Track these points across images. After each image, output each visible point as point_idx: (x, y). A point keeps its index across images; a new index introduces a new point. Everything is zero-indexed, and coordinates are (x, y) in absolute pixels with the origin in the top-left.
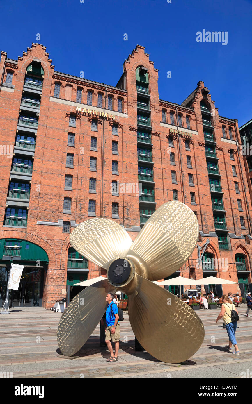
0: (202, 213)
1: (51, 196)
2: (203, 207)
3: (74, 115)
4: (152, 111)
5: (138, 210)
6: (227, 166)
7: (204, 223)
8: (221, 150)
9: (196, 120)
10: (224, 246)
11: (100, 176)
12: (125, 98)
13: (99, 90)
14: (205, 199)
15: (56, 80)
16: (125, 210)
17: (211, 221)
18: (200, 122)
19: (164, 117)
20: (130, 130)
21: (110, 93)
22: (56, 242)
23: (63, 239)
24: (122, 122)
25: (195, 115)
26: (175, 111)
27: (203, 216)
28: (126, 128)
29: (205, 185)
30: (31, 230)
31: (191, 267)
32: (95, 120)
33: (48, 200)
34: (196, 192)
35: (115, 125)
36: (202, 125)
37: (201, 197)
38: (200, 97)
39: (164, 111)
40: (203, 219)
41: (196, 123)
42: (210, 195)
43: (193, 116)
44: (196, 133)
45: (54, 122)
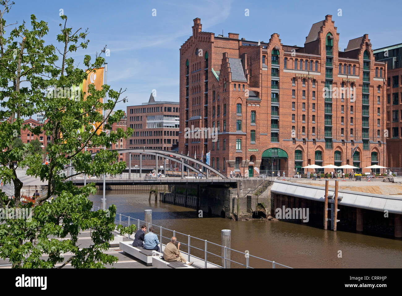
0: (356, 130)
1: (287, 127)
2: (357, 126)
3: (294, 79)
4: (334, 67)
5: (324, 130)
6: (374, 98)
7: (356, 135)
8: (373, 87)
9: (359, 68)
10: (366, 148)
11: (307, 113)
12: (319, 61)
13: (306, 59)
14: (358, 121)
15: (285, 57)
16: (318, 131)
17: (360, 134)
18: (361, 69)
19: (340, 69)
20: (322, 83)
21: (311, 59)
22: (290, 149)
23: (293, 147)
24: (318, 79)
25: (359, 64)
26: (347, 63)
27: (356, 131)
28: (319, 82)
29: (359, 112)
30: (281, 144)
31: (347, 159)
32: (304, 80)
33: (286, 128)
34: (354, 117)
35: (314, 81)
36: (362, 71)
37: (356, 120)
38: (364, 48)
39: (341, 64)
40: (356, 133)
41: (359, 70)
42: (361, 118)
43: (357, 65)
44: (358, 78)
45: (286, 85)
